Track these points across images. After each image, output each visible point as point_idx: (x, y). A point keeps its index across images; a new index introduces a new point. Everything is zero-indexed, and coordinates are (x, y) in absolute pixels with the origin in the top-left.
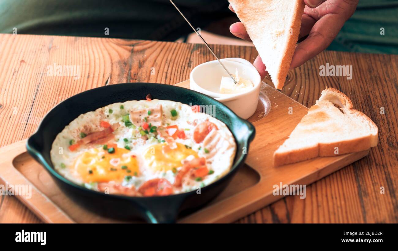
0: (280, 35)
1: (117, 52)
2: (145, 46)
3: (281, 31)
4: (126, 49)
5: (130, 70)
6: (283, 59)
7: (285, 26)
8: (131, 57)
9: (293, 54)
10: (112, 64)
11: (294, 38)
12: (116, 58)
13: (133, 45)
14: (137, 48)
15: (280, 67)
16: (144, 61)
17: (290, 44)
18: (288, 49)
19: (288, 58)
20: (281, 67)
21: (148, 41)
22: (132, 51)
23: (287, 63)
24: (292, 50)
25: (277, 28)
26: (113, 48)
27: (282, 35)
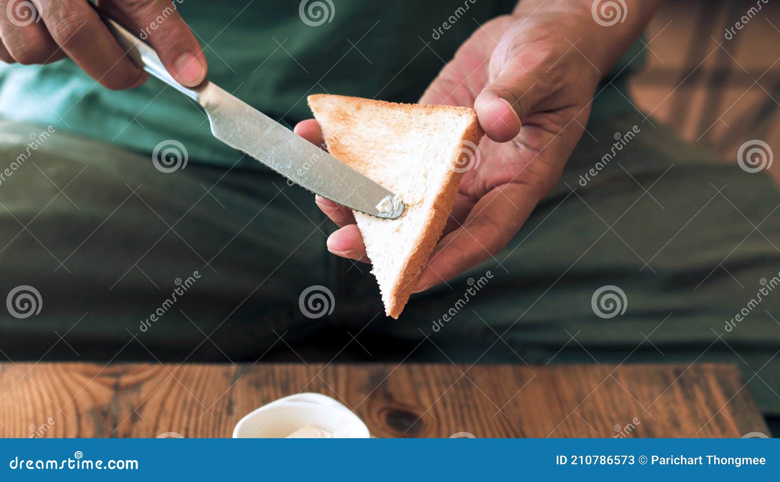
0: (414, 207)
1: (87, 390)
2: (142, 376)
3: (418, 200)
4: (104, 384)
5: (115, 426)
6: (411, 257)
7: (426, 191)
8: (115, 399)
9: (431, 250)
10: (79, 416)
11: (439, 219)
12: (86, 404)
13: (117, 375)
14: (126, 380)
15: (402, 274)
16: (141, 408)
17: (431, 229)
18: (424, 239)
19: (421, 256)
20: (405, 272)
21: (144, 366)
22: (116, 388)
23: (419, 266)
24: (433, 243)
25: (410, 192)
26: (79, 383)
27: (418, 209)
